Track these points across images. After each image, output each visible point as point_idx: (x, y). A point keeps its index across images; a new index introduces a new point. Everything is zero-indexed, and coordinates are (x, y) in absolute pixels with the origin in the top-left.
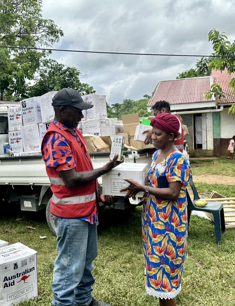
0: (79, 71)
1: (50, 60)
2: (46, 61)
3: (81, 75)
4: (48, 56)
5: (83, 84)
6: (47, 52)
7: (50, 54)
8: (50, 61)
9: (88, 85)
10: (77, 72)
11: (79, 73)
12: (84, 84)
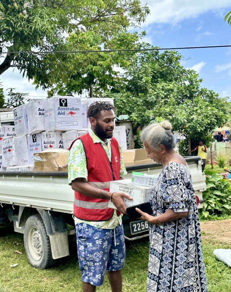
0: (180, 54)
1: (143, 43)
2: (139, 45)
3: (183, 58)
4: (141, 38)
5: (188, 71)
6: (140, 34)
7: (144, 36)
8: (143, 45)
9: (194, 72)
10: (178, 55)
11: (180, 57)
12: (190, 70)
